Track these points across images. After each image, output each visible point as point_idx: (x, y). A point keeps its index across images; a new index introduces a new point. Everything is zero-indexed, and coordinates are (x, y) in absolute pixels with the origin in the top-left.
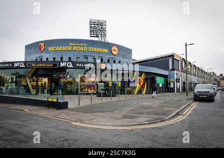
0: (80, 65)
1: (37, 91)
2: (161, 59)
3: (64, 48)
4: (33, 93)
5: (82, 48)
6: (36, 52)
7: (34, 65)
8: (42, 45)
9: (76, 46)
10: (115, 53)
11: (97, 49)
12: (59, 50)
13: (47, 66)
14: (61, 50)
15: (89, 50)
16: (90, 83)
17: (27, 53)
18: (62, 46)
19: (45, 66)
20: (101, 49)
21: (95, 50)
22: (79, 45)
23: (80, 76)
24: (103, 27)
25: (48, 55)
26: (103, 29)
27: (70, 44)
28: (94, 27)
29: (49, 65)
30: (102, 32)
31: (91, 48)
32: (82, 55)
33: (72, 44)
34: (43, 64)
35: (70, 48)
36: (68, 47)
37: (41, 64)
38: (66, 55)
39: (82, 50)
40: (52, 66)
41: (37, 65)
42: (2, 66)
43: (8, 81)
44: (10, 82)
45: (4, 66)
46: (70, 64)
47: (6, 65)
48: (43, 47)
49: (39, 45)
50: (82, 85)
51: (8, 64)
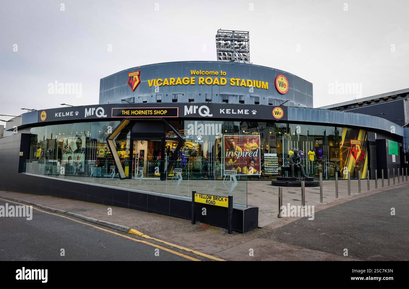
0: (228, 112)
1: (130, 171)
2: (382, 102)
3: (179, 81)
4: (123, 175)
5: (216, 79)
6: (121, 91)
7: (128, 113)
8: (135, 75)
9: (205, 76)
10: (282, 89)
11: (248, 81)
12: (169, 84)
13: (155, 113)
14: (174, 84)
15: (231, 84)
16: (246, 153)
17: (103, 94)
18: (176, 76)
19: (151, 113)
20: (254, 81)
21: (243, 83)
22: (211, 73)
23: (226, 136)
24: (242, 44)
25: (147, 95)
26: (242, 48)
27: (192, 72)
28: (226, 44)
29: (159, 112)
30: (241, 54)
31: (234, 80)
32: (217, 95)
33: (195, 71)
34: (146, 111)
35: (192, 81)
36: (188, 78)
37: (142, 111)
38: (183, 95)
39: (216, 83)
40: (166, 114)
41: (134, 112)
42: (59, 116)
43: (70, 148)
44: (73, 151)
45: (63, 116)
46: (206, 110)
47: (66, 113)
48: (136, 80)
49: (129, 76)
50: (229, 156)
51: (71, 112)
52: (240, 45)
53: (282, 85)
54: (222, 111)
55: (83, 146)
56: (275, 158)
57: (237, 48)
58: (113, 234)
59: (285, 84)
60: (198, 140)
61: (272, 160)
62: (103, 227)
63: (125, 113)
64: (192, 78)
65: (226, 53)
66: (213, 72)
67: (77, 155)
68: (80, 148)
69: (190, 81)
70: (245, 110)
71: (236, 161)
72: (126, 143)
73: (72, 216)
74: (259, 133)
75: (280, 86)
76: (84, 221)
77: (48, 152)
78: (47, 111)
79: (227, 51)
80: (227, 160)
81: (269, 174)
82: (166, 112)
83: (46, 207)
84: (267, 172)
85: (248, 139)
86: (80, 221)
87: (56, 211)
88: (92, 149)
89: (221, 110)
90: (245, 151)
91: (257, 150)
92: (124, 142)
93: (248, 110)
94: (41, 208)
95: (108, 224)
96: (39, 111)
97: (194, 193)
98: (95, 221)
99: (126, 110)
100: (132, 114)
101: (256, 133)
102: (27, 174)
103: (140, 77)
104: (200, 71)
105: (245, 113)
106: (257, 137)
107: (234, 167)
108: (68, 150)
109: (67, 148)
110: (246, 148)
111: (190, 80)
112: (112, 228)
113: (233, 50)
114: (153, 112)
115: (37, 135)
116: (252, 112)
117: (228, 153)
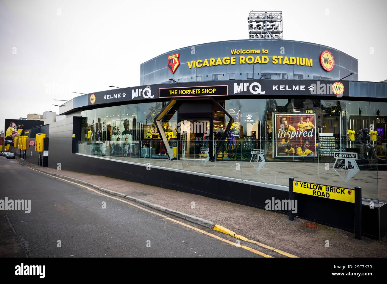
0: (282, 88)
3: (219, 61)
5: (258, 57)
6: (161, 74)
7: (175, 92)
8: (175, 58)
9: (246, 54)
10: (328, 66)
11: (291, 58)
12: (209, 65)
13: (203, 92)
14: (214, 64)
15: (274, 62)
16: (300, 133)
17: (143, 78)
18: (216, 56)
19: (199, 92)
20: (298, 58)
21: (286, 61)
22: (252, 51)
23: (278, 115)
24: (274, 25)
25: (187, 77)
26: (275, 29)
27: (233, 51)
28: (258, 26)
29: (207, 91)
30: (274, 35)
31: (277, 57)
32: (259, 74)
33: (236, 50)
34: (194, 90)
35: (232, 60)
36: (228, 58)
37: (190, 90)
38: (224, 75)
39: (258, 62)
40: (215, 93)
41: (181, 92)
42: (108, 98)
43: (118, 129)
44: (121, 132)
45: (111, 98)
46: (258, 87)
47: (114, 95)
48: (175, 63)
49: (169, 59)
50: (281, 136)
51: (118, 94)
52: (273, 25)
53: (327, 61)
54: (275, 88)
55: (131, 127)
56: (332, 138)
57: (270, 29)
58: (195, 230)
59: (330, 60)
60: (247, 120)
61: (329, 140)
62: (176, 219)
63: (172, 92)
64: (232, 58)
65: (258, 35)
66: (254, 50)
67: (124, 136)
68: (128, 129)
69: (231, 61)
70: (301, 86)
71: (289, 141)
72: (168, 124)
73: (134, 201)
74: (313, 112)
75: (325, 63)
76: (149, 208)
77: (98, 133)
78: (96, 94)
79: (260, 33)
80: (279, 140)
81: (325, 155)
82: (214, 90)
83: (104, 189)
84: (322, 153)
85: (302, 118)
86: (145, 208)
87: (114, 193)
88: (139, 131)
89: (274, 86)
90: (298, 131)
91: (313, 129)
92: (166, 124)
93: (304, 86)
94: (98, 189)
95: (183, 216)
96: (88, 94)
97: (291, 181)
98: (164, 210)
99: (173, 90)
100: (179, 94)
101: (310, 112)
102: (79, 154)
103: (179, 59)
104: (241, 50)
105: (301, 89)
106: (313, 115)
107: (287, 148)
108: (116, 131)
109: (116, 129)
110: (300, 128)
111: (230, 59)
112: (188, 221)
113: (265, 31)
114: (201, 91)
115: (87, 118)
116: (309, 88)
117: (280, 133)
